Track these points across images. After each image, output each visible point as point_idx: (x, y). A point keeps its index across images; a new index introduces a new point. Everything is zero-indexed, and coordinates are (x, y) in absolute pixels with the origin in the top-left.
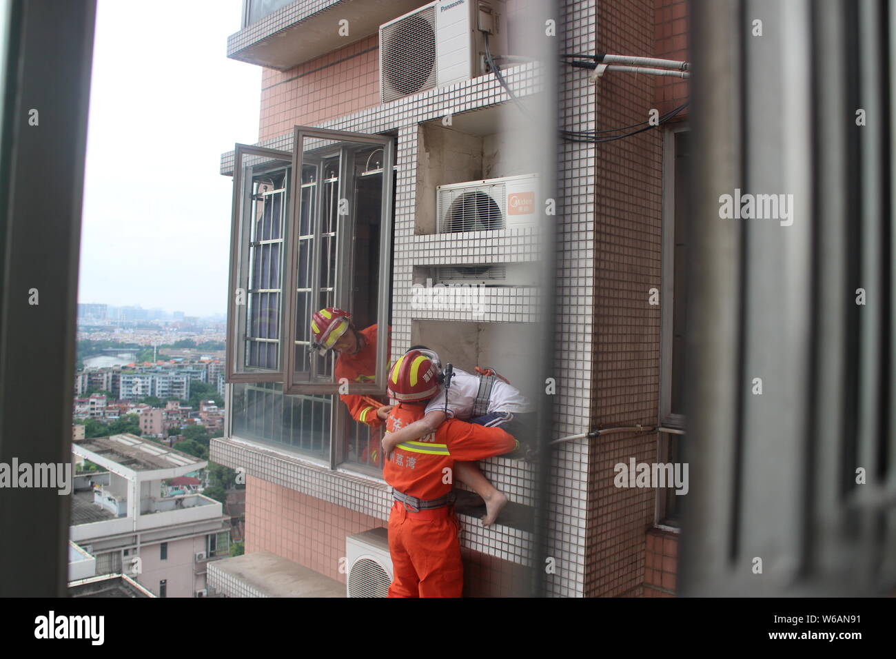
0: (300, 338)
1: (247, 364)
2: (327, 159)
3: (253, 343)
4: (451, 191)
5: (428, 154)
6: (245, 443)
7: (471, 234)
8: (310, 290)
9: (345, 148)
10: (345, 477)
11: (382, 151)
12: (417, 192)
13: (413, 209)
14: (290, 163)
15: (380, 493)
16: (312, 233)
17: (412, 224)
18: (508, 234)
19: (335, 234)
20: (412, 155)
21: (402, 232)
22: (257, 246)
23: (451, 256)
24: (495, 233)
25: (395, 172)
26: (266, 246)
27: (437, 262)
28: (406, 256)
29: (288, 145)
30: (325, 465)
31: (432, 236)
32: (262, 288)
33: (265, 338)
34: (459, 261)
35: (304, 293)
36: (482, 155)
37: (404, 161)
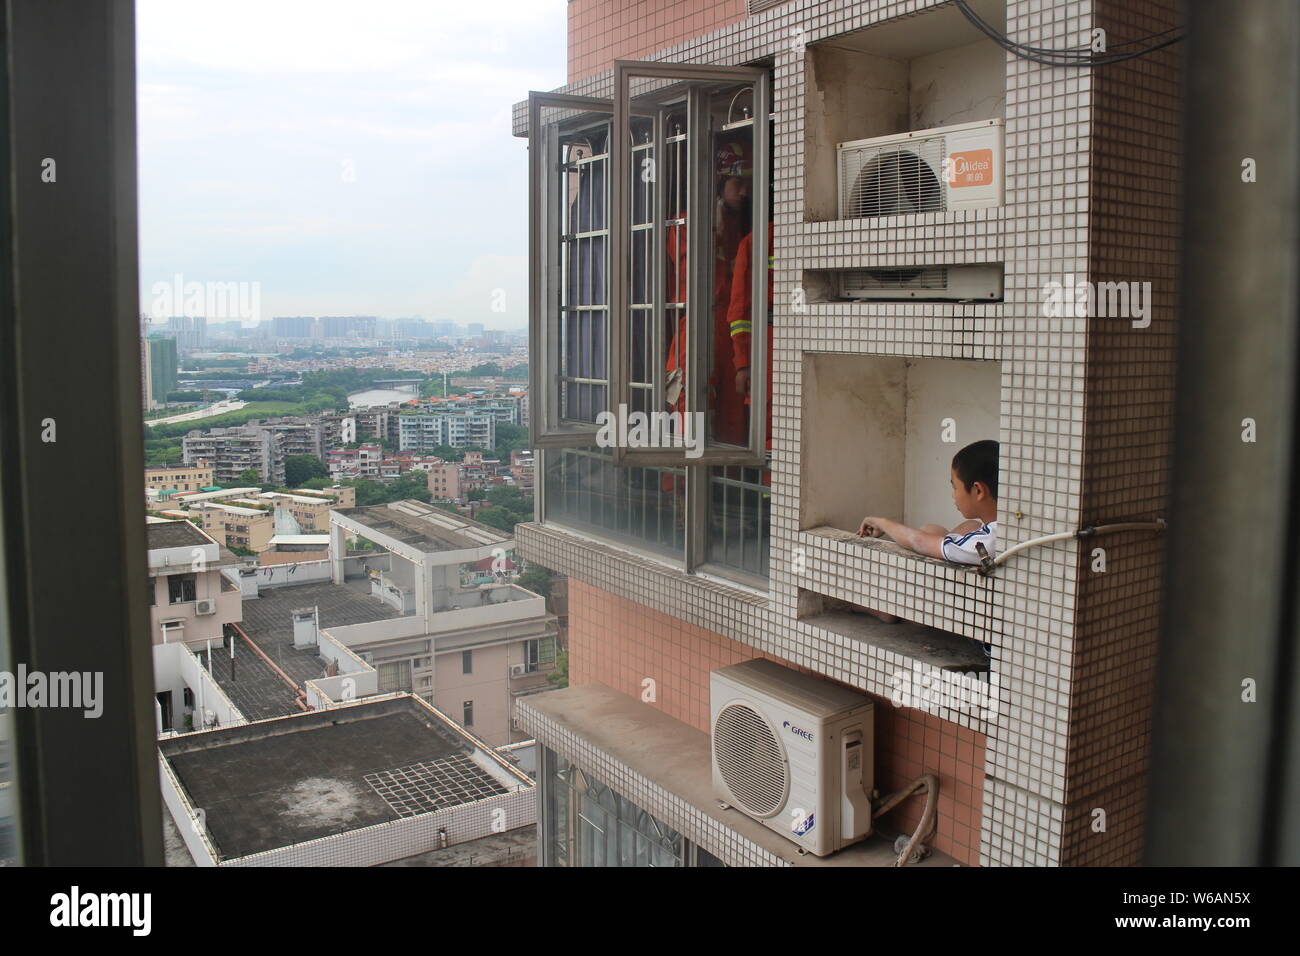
0: (639, 378)
1: (564, 416)
2: (668, 106)
3: (571, 385)
4: (859, 150)
5: (821, 95)
6: (564, 531)
7: (892, 219)
8: (650, 306)
9: (694, 89)
10: (708, 587)
11: (752, 91)
12: (806, 154)
13: (800, 183)
14: (612, 116)
15: (758, 611)
16: (650, 221)
17: (800, 206)
18: (950, 219)
19: (686, 221)
20: (797, 96)
21: (784, 217)
22: (572, 241)
23: (861, 255)
24: (930, 217)
25: (772, 124)
26: (585, 241)
27: (839, 265)
28: (792, 255)
29: (605, 89)
30: (679, 566)
31: (831, 224)
32: (581, 304)
33: (588, 378)
34: (873, 264)
35: (643, 310)
36: (909, 89)
37: (785, 107)
